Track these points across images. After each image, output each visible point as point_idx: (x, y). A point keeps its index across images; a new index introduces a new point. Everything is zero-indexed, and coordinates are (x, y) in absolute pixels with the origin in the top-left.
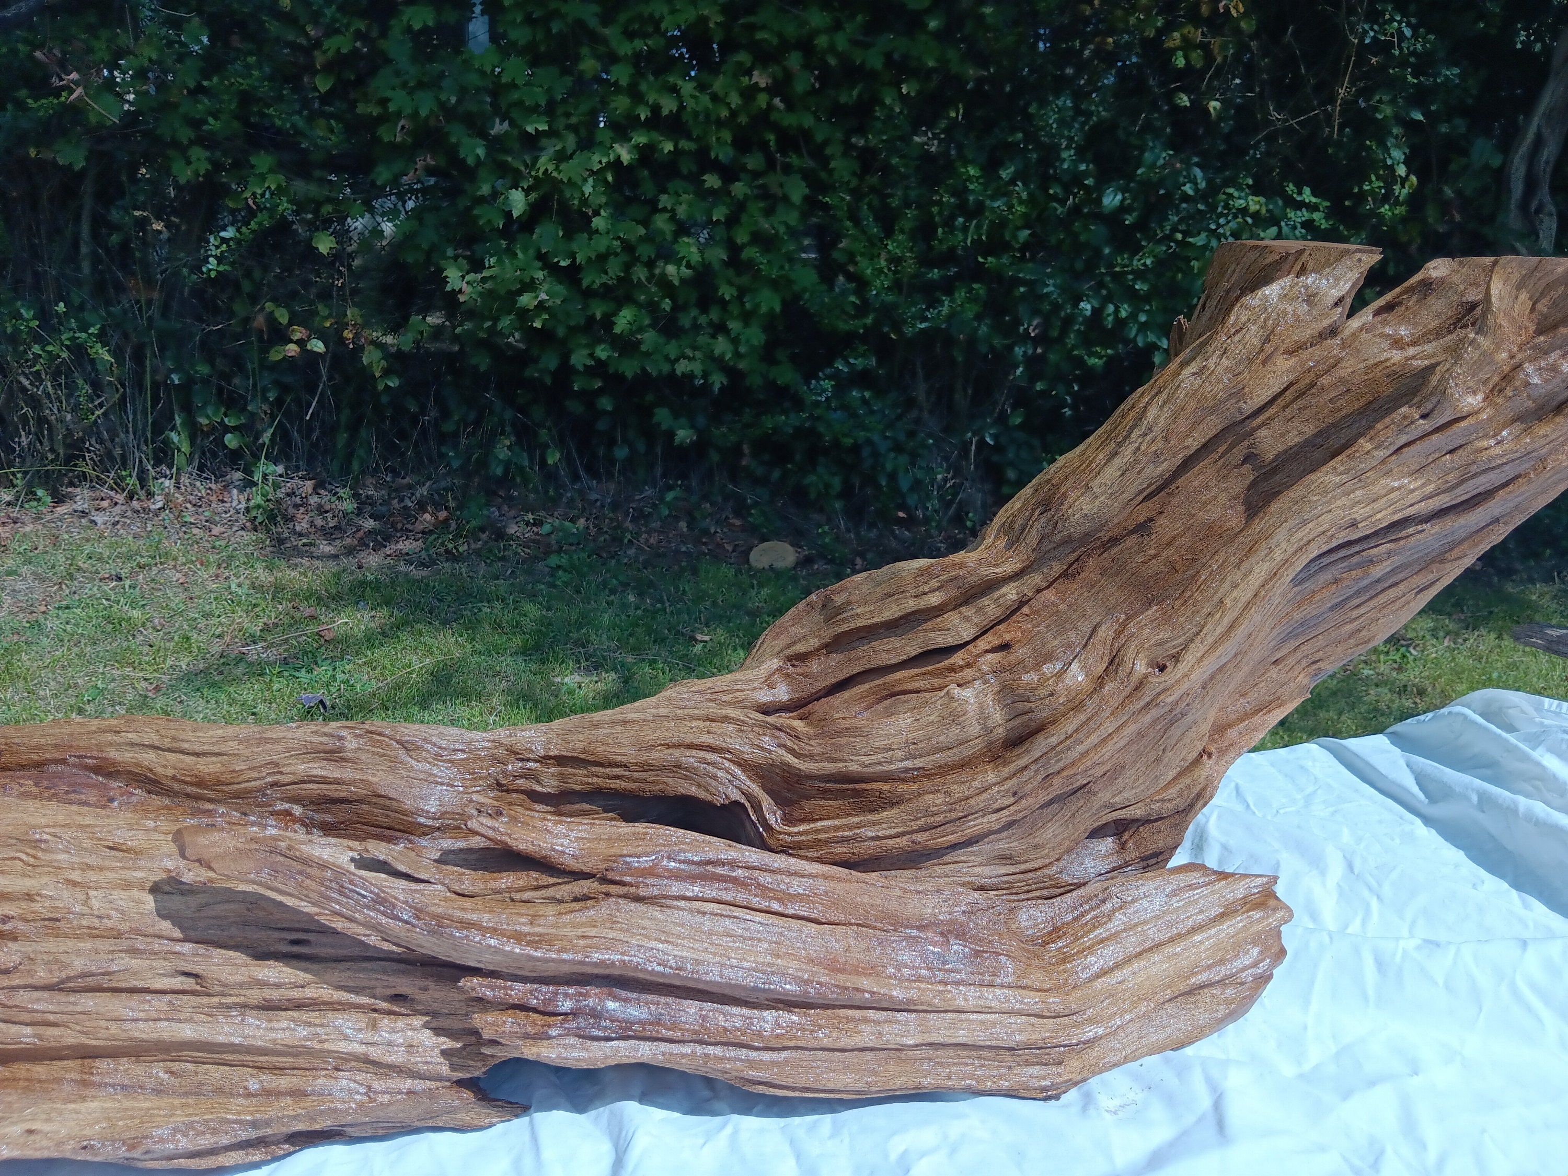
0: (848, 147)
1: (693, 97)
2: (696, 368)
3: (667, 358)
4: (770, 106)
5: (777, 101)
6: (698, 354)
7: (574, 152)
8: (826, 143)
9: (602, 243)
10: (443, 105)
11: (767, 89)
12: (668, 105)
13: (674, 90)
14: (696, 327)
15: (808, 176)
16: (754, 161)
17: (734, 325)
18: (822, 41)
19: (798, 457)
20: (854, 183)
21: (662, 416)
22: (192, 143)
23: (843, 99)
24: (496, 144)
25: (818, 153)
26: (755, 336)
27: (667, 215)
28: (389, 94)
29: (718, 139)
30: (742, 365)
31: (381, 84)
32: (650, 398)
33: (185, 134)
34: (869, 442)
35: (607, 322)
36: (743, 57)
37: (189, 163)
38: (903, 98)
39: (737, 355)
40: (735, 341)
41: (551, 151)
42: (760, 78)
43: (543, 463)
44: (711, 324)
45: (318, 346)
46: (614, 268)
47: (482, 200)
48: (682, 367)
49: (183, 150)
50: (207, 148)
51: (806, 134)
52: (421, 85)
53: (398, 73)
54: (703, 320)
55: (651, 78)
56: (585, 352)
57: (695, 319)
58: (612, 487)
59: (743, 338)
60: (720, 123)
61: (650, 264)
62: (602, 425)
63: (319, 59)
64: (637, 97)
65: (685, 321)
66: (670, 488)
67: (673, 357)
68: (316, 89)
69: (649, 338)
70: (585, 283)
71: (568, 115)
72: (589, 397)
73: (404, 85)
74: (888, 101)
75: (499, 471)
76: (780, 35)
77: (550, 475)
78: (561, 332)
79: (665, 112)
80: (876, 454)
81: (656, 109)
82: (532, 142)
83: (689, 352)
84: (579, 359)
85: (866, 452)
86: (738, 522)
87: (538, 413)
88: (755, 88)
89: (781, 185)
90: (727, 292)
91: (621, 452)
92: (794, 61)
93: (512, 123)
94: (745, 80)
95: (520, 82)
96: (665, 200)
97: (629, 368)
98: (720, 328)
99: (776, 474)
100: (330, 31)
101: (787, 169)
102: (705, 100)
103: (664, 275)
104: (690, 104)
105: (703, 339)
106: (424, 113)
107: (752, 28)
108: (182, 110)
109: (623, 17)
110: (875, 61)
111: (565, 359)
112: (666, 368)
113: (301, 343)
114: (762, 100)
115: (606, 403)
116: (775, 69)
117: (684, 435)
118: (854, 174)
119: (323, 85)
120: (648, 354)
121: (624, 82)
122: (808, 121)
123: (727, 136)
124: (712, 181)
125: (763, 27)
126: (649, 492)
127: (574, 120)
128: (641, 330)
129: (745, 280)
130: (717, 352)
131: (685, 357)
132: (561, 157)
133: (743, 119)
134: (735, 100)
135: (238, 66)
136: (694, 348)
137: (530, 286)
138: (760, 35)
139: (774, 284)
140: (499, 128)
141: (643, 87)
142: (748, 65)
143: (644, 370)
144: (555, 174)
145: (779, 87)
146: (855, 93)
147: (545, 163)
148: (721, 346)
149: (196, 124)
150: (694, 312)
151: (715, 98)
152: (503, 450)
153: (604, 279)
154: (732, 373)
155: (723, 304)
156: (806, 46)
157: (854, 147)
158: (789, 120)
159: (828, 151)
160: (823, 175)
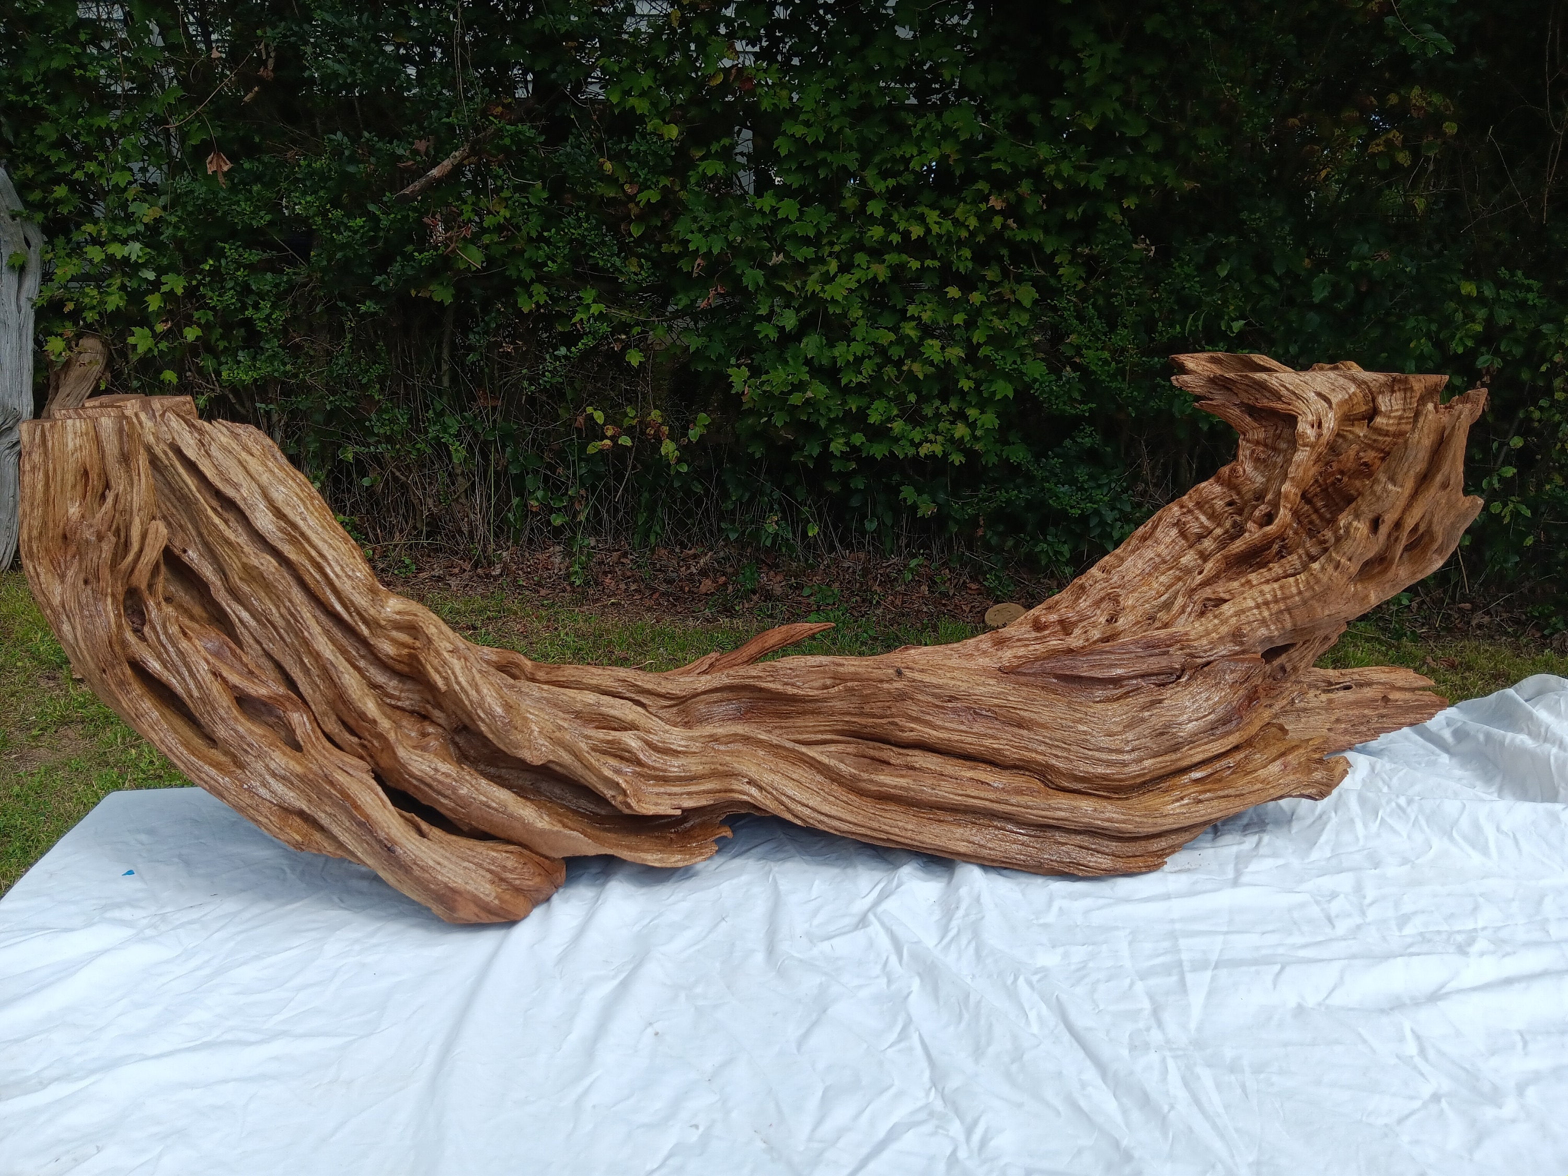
0: (1074, 255)
1: (936, 223)
2: (938, 449)
3: (912, 442)
4: (1004, 226)
5: (1010, 222)
6: (939, 438)
7: (835, 276)
8: (1054, 254)
9: (858, 348)
10: (730, 244)
11: (1001, 212)
12: (917, 231)
13: (922, 219)
14: (938, 416)
15: (1037, 283)
16: (992, 274)
17: (972, 413)
18: (1050, 170)
19: (1029, 528)
20: (1081, 285)
21: (908, 493)
22: (532, 281)
23: (1069, 216)
24: (774, 273)
25: (1048, 263)
26: (990, 420)
27: (914, 323)
28: (689, 236)
29: (959, 257)
30: (978, 447)
31: (681, 228)
32: (897, 478)
33: (528, 274)
34: (1097, 512)
35: (862, 415)
36: (982, 185)
37: (531, 296)
38: (1125, 212)
39: (975, 438)
40: (972, 426)
41: (816, 276)
42: (996, 202)
43: (805, 534)
44: (951, 412)
45: (625, 441)
46: (868, 368)
47: (761, 319)
48: (924, 450)
49: (527, 286)
50: (545, 285)
51: (1037, 247)
52: (713, 229)
53: (695, 219)
54: (944, 409)
55: (902, 209)
56: (842, 441)
57: (937, 408)
58: (862, 555)
59: (979, 423)
60: (961, 243)
61: (899, 363)
62: (855, 502)
63: (634, 210)
64: (890, 226)
65: (928, 411)
66: (914, 556)
67: (917, 441)
68: (631, 235)
69: (898, 426)
70: (844, 382)
71: (832, 244)
72: (845, 477)
73: (701, 229)
74: (1109, 214)
75: (768, 543)
76: (1013, 165)
77: (810, 545)
78: (823, 424)
79: (914, 237)
80: (1102, 523)
81: (906, 235)
82: (802, 269)
83: (931, 436)
84: (837, 446)
85: (1094, 522)
86: (974, 586)
87: (801, 493)
88: (992, 211)
89: (1014, 292)
90: (965, 384)
91: (871, 526)
92: (1025, 187)
93: (787, 255)
94: (983, 207)
95: (792, 218)
96: (912, 310)
97: (879, 451)
98: (960, 416)
99: (1010, 543)
100: (644, 187)
101: (1019, 279)
102: (948, 225)
103: (910, 371)
104: (935, 229)
105: (943, 426)
106: (716, 251)
107: (989, 160)
108: (526, 255)
109: (877, 159)
110: (1098, 183)
111: (826, 446)
112: (911, 451)
113: (612, 438)
114: (998, 221)
115: (859, 483)
116: (1009, 195)
117: (927, 509)
118: (1081, 278)
119: (636, 231)
120: (896, 440)
121: (878, 214)
122: (1038, 236)
123: (966, 253)
124: (953, 292)
125: (998, 160)
126: (894, 559)
127: (837, 248)
128: (890, 419)
129: (981, 374)
130: (957, 436)
131: (927, 440)
132: (828, 279)
133: (981, 239)
134: (973, 222)
135: (571, 220)
136: (936, 432)
137: (800, 387)
138: (995, 166)
139: (1008, 377)
140: (777, 259)
141: (895, 218)
142: (986, 192)
143: (892, 453)
144: (821, 295)
145: (1013, 211)
146: (1080, 210)
147: (812, 285)
148: (961, 430)
149: (537, 266)
150: (937, 403)
151: (956, 222)
152: (771, 526)
153: (860, 379)
154: (971, 455)
155: (963, 394)
156: (1036, 174)
157: (1081, 255)
158: (1022, 236)
159: (1057, 260)
160: (1053, 282)
